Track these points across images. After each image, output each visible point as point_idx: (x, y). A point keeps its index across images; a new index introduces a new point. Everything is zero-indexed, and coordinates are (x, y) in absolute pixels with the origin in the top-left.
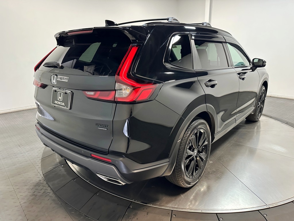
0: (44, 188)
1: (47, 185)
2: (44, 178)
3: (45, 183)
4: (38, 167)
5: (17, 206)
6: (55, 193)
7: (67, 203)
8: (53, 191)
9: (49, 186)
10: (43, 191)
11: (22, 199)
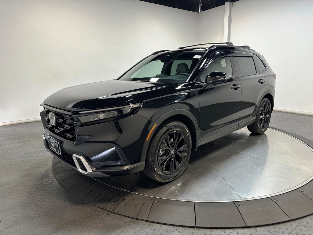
0: (52, 179)
1: (54, 178)
2: (52, 172)
3: (53, 175)
4: (49, 164)
5: (27, 191)
6: (59, 183)
7: (68, 191)
8: (58, 181)
9: (56, 178)
10: (50, 181)
11: (32, 186)
